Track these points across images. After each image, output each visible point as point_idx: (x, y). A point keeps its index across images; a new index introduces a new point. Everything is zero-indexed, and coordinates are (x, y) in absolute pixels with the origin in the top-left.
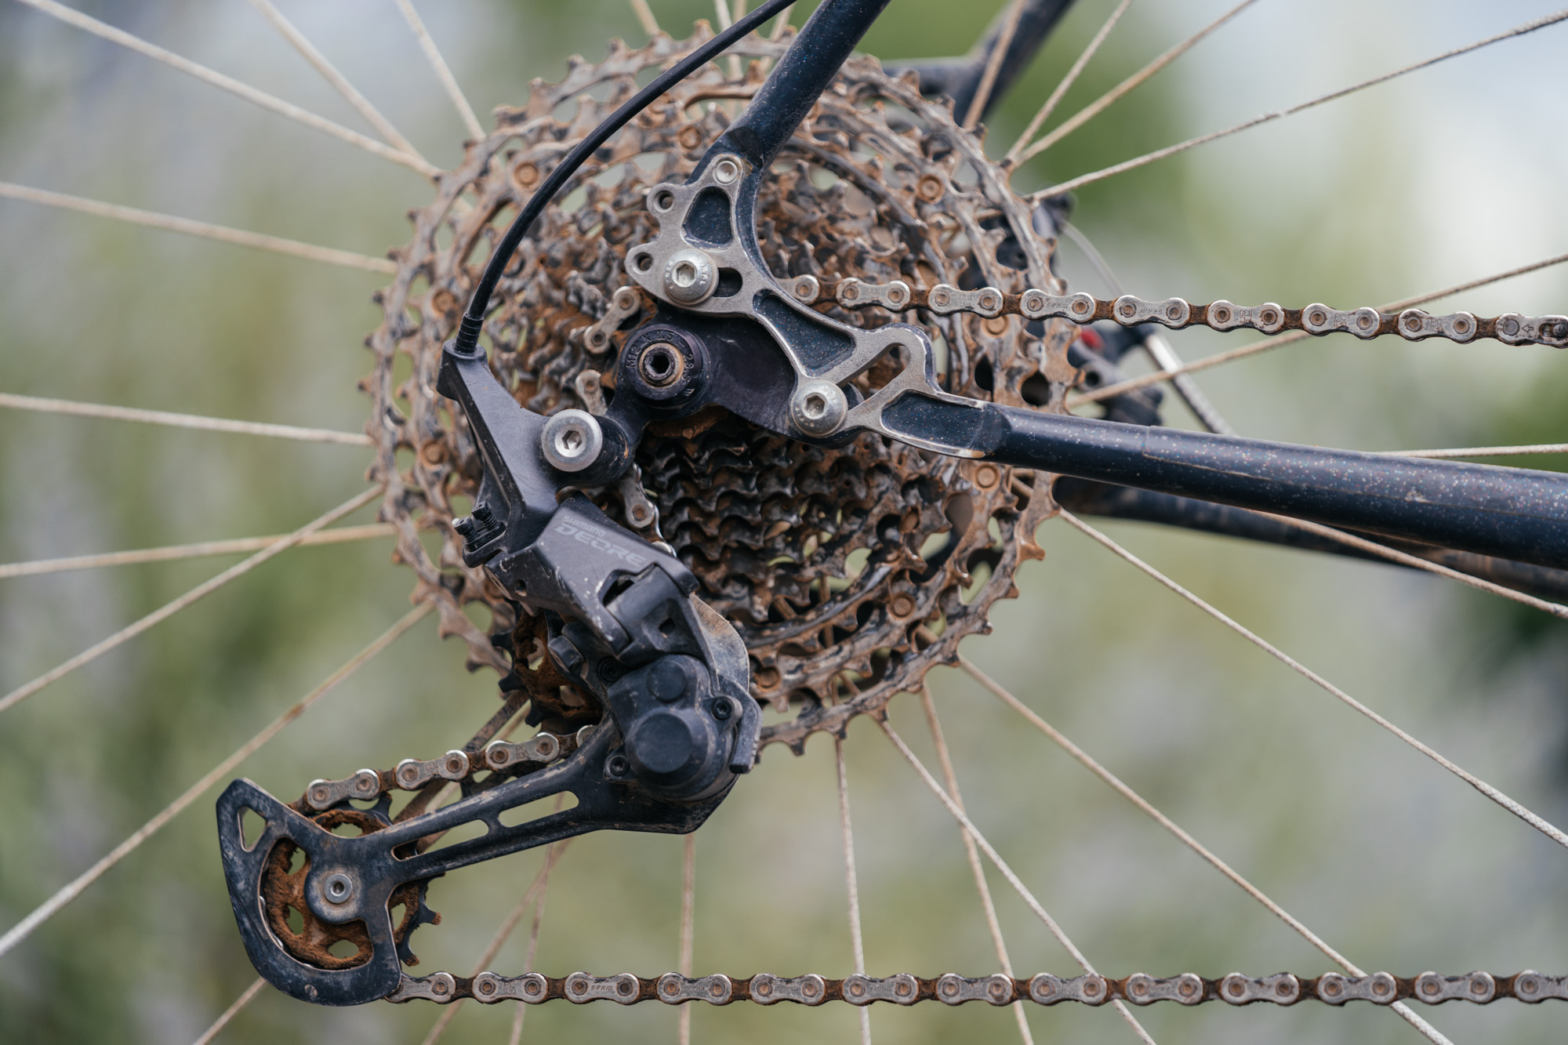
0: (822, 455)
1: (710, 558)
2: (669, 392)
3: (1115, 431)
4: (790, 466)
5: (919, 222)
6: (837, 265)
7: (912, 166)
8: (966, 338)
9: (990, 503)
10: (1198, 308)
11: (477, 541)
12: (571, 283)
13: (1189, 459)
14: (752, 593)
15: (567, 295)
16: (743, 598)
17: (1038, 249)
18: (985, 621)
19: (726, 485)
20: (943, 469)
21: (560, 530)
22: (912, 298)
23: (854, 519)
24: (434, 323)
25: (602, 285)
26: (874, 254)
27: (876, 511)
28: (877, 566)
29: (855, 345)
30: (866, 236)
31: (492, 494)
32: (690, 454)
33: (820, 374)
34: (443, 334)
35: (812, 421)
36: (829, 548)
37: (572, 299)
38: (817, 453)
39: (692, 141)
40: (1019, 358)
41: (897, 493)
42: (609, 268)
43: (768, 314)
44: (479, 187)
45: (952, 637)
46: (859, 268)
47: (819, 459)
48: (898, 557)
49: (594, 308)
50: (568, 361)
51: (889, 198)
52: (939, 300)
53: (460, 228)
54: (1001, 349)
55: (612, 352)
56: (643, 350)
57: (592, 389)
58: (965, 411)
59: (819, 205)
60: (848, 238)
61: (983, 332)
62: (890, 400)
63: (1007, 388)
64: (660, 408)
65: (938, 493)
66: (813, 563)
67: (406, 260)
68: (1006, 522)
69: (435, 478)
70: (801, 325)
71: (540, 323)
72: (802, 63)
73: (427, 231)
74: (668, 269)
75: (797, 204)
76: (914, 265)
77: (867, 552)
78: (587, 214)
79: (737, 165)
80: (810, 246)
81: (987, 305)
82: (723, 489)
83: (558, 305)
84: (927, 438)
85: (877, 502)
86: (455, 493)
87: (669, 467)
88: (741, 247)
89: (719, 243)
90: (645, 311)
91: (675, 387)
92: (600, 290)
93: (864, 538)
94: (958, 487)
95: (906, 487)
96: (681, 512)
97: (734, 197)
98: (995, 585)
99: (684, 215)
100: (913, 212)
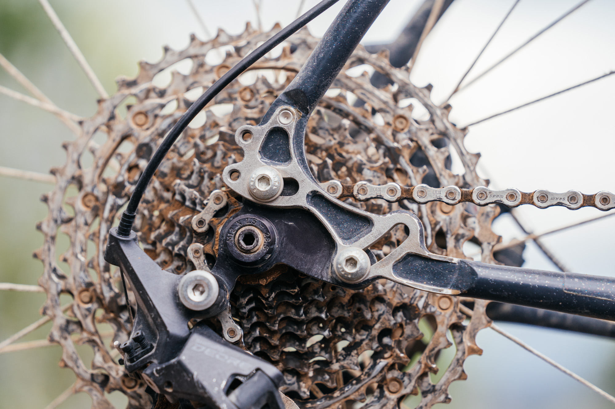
0: (345, 292)
1: (273, 359)
2: (255, 257)
3: (544, 276)
4: (325, 300)
5: (396, 145)
6: (346, 173)
7: (388, 109)
8: (429, 216)
9: (448, 320)
10: (588, 196)
11: (136, 356)
12: (176, 187)
13: (593, 293)
14: (299, 380)
15: (174, 194)
16: (294, 383)
17: (470, 160)
18: (447, 395)
19: (284, 313)
20: (417, 299)
21: (194, 348)
22: (402, 194)
23: (363, 332)
24: (83, 214)
25: (198, 188)
26: (369, 165)
27: (377, 326)
28: (378, 361)
29: (373, 224)
30: (363, 154)
31: (143, 326)
32: (264, 295)
33: (351, 243)
34: (89, 221)
35: (350, 274)
36: (348, 350)
37: (178, 197)
38: (341, 292)
39: (248, 96)
40: (462, 228)
41: (390, 315)
42: (202, 178)
43: (315, 205)
44: (109, 128)
45: (426, 405)
46: (359, 174)
47: (343, 295)
48: (391, 355)
49: (194, 203)
50: (177, 237)
51: (376, 130)
52: (419, 194)
53: (98, 154)
54: (450, 223)
55: (211, 231)
56: (237, 231)
57: (198, 255)
58: (445, 264)
59: (332, 135)
60: (353, 156)
61: (438, 212)
62: (397, 259)
63: (455, 247)
64: (249, 267)
65: (415, 314)
66: (338, 361)
67: (62, 174)
68: (458, 331)
69: (87, 313)
70: (337, 213)
71: (156, 213)
72: (332, 48)
73: (75, 156)
74: (253, 180)
75: (318, 135)
76: (393, 171)
77: (371, 352)
78: (183, 144)
79: (292, 113)
80: (329, 162)
81: (450, 196)
82: (282, 316)
83: (168, 201)
84: (422, 282)
85: (377, 321)
86: (100, 322)
87: (248, 303)
88: (297, 164)
89: (282, 162)
90: (231, 205)
91: (259, 254)
92: (197, 191)
93: (370, 344)
94: (428, 310)
95: (395, 310)
96: (255, 331)
97: (292, 133)
98: (453, 372)
99: (260, 145)
100: (391, 138)
